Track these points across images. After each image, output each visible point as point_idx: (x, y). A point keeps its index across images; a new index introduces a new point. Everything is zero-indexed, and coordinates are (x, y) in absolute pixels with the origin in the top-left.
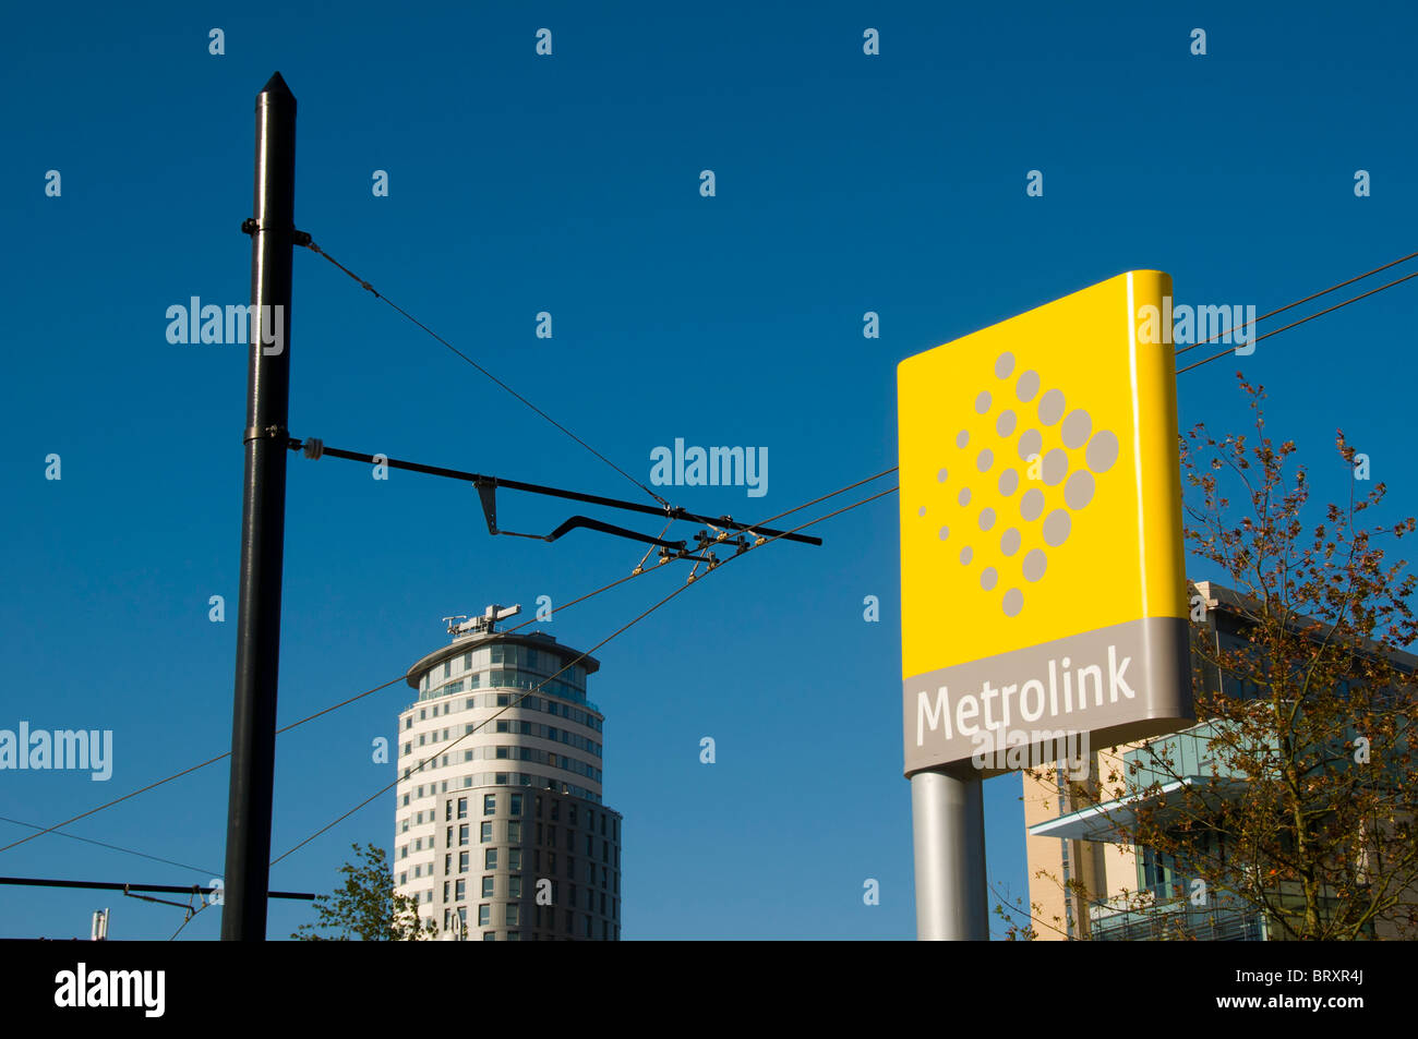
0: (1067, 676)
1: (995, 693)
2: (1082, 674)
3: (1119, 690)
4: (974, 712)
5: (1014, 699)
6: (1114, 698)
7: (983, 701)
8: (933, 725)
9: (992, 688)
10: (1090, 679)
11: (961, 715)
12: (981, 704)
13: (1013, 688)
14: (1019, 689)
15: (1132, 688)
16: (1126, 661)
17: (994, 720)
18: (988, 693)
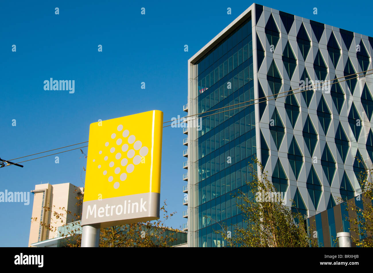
0: (129, 205)
1: (109, 207)
2: (133, 204)
3: (143, 210)
4: (103, 211)
5: (114, 209)
6: (141, 211)
7: (106, 209)
8: (91, 214)
9: (108, 206)
10: (135, 206)
11: (99, 212)
12: (105, 210)
13: (114, 206)
14: (116, 207)
15: (146, 209)
16: (145, 202)
17: (108, 214)
18: (107, 207)
